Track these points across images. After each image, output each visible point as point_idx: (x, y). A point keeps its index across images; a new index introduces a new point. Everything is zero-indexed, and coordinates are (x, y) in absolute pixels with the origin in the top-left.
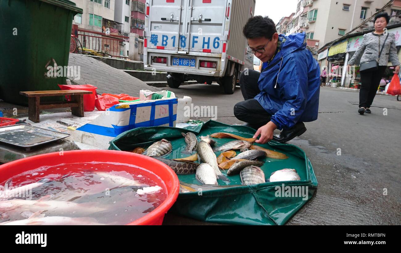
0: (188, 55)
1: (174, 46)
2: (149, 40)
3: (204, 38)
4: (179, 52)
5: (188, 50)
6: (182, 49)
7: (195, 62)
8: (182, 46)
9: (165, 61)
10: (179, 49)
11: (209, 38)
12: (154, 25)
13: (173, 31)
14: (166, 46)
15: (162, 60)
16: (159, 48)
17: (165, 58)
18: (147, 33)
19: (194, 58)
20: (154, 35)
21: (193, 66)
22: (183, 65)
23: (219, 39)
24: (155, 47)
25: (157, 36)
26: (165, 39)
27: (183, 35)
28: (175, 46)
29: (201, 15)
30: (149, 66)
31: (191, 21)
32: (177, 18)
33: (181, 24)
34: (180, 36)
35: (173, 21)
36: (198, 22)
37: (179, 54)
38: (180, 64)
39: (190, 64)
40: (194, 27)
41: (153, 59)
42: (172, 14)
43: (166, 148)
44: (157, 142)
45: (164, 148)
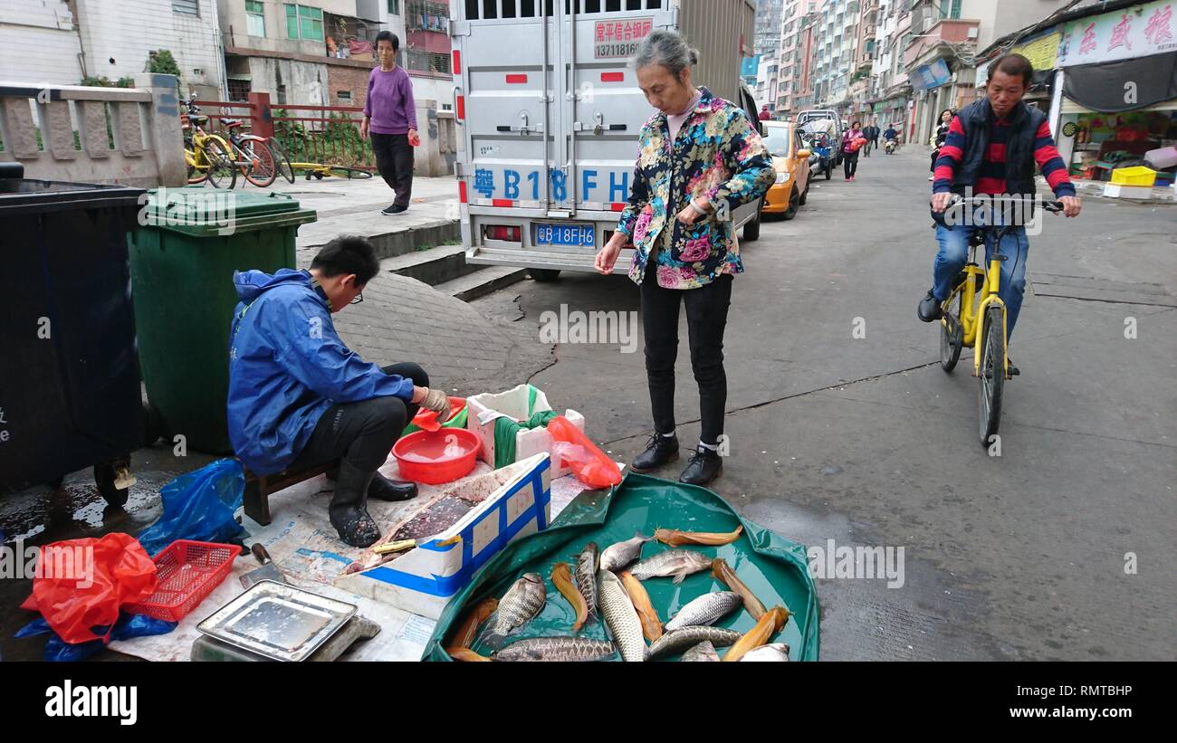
0: (573, 220)
1: (536, 197)
2: (471, 183)
3: (612, 175)
4: (551, 214)
5: (572, 206)
6: (559, 203)
7: (595, 235)
8: (556, 197)
9: (516, 235)
10: (549, 204)
11: (625, 175)
12: (479, 144)
13: (530, 160)
14: (517, 199)
15: (510, 232)
16: (497, 204)
17: (517, 229)
18: (464, 164)
19: (590, 226)
20: (483, 171)
21: (591, 244)
22: (563, 242)
24: (489, 202)
25: (491, 172)
26: (512, 179)
27: (558, 169)
28: (539, 196)
29: (599, 117)
30: (478, 252)
31: (575, 132)
32: (538, 126)
33: (550, 139)
34: (549, 171)
35: (528, 132)
36: (592, 134)
37: (551, 218)
38: (555, 241)
39: (582, 241)
40: (586, 146)
41: (485, 232)
42: (523, 116)
43: (534, 601)
44: (515, 586)
45: (529, 602)
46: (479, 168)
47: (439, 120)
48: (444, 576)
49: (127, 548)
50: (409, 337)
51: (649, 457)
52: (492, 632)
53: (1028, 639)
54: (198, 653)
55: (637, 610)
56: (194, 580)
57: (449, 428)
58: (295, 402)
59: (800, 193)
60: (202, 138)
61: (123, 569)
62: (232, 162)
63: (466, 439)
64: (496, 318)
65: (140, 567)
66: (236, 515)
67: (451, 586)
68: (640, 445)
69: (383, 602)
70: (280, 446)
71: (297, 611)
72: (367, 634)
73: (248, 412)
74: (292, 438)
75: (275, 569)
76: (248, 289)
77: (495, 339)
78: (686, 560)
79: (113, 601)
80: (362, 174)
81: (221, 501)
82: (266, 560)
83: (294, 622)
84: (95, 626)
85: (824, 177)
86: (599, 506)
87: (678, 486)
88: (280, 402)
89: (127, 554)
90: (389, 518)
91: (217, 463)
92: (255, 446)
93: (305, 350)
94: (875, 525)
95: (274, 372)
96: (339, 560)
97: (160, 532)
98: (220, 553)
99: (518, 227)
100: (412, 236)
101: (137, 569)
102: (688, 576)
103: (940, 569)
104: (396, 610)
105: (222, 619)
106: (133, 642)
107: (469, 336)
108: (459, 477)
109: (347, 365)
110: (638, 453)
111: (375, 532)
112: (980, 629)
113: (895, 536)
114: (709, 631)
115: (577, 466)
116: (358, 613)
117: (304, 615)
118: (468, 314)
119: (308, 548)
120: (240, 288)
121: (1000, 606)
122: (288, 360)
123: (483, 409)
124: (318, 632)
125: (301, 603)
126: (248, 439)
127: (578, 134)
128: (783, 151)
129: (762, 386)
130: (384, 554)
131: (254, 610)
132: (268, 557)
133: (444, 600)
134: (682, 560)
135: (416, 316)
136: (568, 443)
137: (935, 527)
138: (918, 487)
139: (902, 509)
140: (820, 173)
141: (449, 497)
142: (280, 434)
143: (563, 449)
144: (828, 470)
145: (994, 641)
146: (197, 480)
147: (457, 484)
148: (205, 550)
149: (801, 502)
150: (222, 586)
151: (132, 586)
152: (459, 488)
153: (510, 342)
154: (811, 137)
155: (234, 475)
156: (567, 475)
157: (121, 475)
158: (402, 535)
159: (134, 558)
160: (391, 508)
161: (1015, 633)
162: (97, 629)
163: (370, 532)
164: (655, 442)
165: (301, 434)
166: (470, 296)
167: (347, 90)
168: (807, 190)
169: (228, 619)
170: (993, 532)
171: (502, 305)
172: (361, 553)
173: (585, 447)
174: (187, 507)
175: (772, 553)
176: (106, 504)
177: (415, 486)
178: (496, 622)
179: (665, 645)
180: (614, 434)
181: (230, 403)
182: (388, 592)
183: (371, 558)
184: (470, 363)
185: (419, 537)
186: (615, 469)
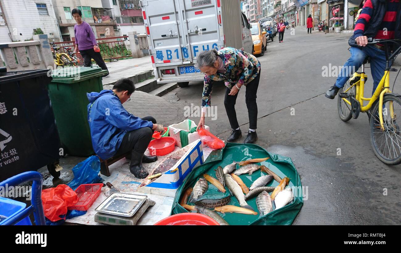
0: (192, 63)
1: (178, 58)
2: (155, 56)
3: (203, 46)
4: (184, 63)
5: (191, 59)
6: (186, 59)
8: (185, 57)
9: (173, 72)
10: (183, 59)
11: (208, 46)
12: (156, 42)
13: (174, 45)
14: (172, 59)
15: (171, 71)
16: (165, 62)
17: (173, 70)
18: (152, 50)
20: (159, 51)
21: (199, 71)
22: (189, 72)
23: (216, 45)
24: (162, 62)
25: (161, 51)
26: (169, 53)
27: (184, 47)
29: (196, 27)
30: (161, 80)
31: (189, 33)
32: (176, 33)
33: (180, 37)
34: (182, 48)
35: (172, 36)
36: (195, 33)
37: (184, 64)
38: (187, 72)
39: (196, 71)
40: (193, 38)
41: (162, 72)
42: (170, 30)
43: (205, 186)
44: (197, 183)
45: (203, 187)
46: (157, 51)
47: (138, 38)
48: (174, 182)
49: (65, 189)
50: (144, 110)
51: (232, 137)
52: (193, 198)
53: (370, 176)
54: (97, 218)
55: (239, 185)
56: (89, 197)
57: (164, 137)
58: (114, 133)
59: (265, 46)
60: (59, 55)
61: (65, 196)
62: (71, 61)
63: (170, 139)
64: (171, 101)
65: (71, 194)
66: (98, 175)
67: (177, 185)
68: (228, 133)
69: (154, 194)
70: (111, 148)
71: (127, 201)
72: (151, 205)
73: (98, 139)
74: (115, 145)
75: (116, 189)
76: (92, 98)
77: (172, 107)
78: (252, 167)
79: (65, 206)
80: (115, 60)
81: (94, 170)
82: (112, 187)
83: (127, 204)
84: (61, 215)
85: (271, 41)
86: (219, 154)
87: (244, 145)
88: (109, 134)
89: (66, 191)
90: (150, 168)
91: (90, 157)
92: (103, 149)
93: (115, 115)
94: (312, 148)
95: (105, 124)
96: (136, 183)
97: (74, 183)
98: (96, 187)
99: (173, 69)
100: (137, 78)
101: (70, 195)
102: (253, 172)
103: (336, 158)
104: (159, 196)
105: (103, 206)
106: (73, 219)
107: (163, 107)
108: (170, 152)
109: (130, 118)
110: (228, 137)
111: (147, 173)
112: (353, 175)
113: (319, 150)
114: (265, 188)
115: (210, 143)
116: (148, 198)
117: (130, 201)
118: (161, 101)
119: (125, 181)
120: (89, 98)
121: (358, 167)
122: (110, 119)
123: (174, 129)
124: (136, 206)
125: (128, 198)
126: (99, 148)
127: (190, 34)
128: (257, 33)
129: (265, 110)
130: (152, 179)
131: (113, 202)
132: (112, 186)
133: (175, 190)
134: (251, 167)
135: (144, 103)
136: (205, 136)
137: (332, 146)
138: (324, 134)
139: (320, 142)
140: (269, 40)
141: (169, 159)
142: (110, 144)
143: (204, 138)
144: (293, 133)
145: (359, 178)
146: (84, 164)
147: (170, 155)
148: (92, 186)
149: (287, 144)
150: (99, 197)
151: (69, 201)
152: (171, 155)
153: (177, 108)
154: (265, 27)
155: (96, 161)
156: (206, 147)
157: (57, 167)
158: (156, 172)
159: (69, 192)
160: (150, 165)
161: (365, 174)
162: (61, 216)
163: (145, 173)
164: (234, 132)
165: (118, 143)
166: (161, 95)
167: (103, 33)
168: (266, 45)
169: (105, 206)
170: (351, 144)
171: (172, 97)
172: (143, 180)
173: (211, 137)
174: (82, 173)
175: (280, 161)
176: (53, 178)
177: (157, 157)
178: (193, 195)
179: (251, 194)
180: (218, 132)
181: (93, 136)
182: (155, 191)
183: (147, 181)
184: (166, 116)
185: (162, 172)
186: (222, 142)
